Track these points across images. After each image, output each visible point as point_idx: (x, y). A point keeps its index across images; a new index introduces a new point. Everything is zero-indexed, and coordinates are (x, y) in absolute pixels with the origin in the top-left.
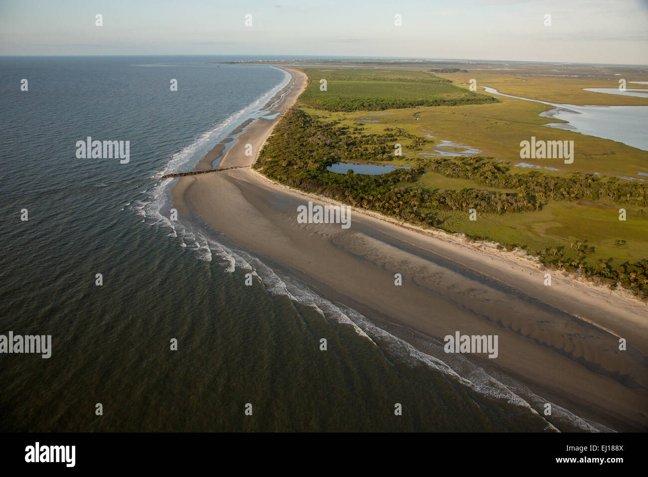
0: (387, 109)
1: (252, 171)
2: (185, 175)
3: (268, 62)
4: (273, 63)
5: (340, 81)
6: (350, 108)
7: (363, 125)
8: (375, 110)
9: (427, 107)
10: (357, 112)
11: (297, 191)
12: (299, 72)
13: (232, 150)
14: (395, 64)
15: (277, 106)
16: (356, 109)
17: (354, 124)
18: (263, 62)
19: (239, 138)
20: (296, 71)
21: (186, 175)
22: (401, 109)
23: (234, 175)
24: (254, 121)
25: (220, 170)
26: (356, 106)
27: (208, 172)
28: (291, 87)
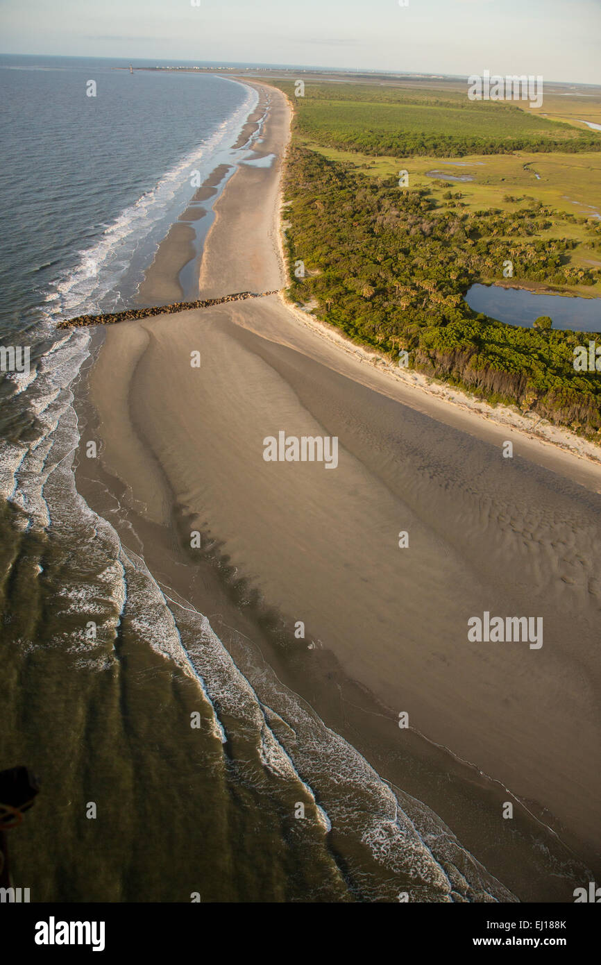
0: (466, 155)
1: (291, 307)
2: (119, 320)
3: (209, 70)
4: (219, 72)
5: (342, 102)
6: (402, 149)
7: (452, 186)
8: (449, 156)
9: (531, 154)
10: (417, 158)
11: (453, 393)
12: (266, 86)
13: (213, 242)
14: (422, 80)
15: (260, 141)
16: (412, 151)
17: (433, 183)
18: (201, 70)
19: (217, 208)
20: (262, 85)
21: (120, 318)
22: (491, 156)
23: (248, 323)
24: (231, 171)
25: (207, 304)
26: (412, 147)
27: (176, 309)
28: (267, 108)
